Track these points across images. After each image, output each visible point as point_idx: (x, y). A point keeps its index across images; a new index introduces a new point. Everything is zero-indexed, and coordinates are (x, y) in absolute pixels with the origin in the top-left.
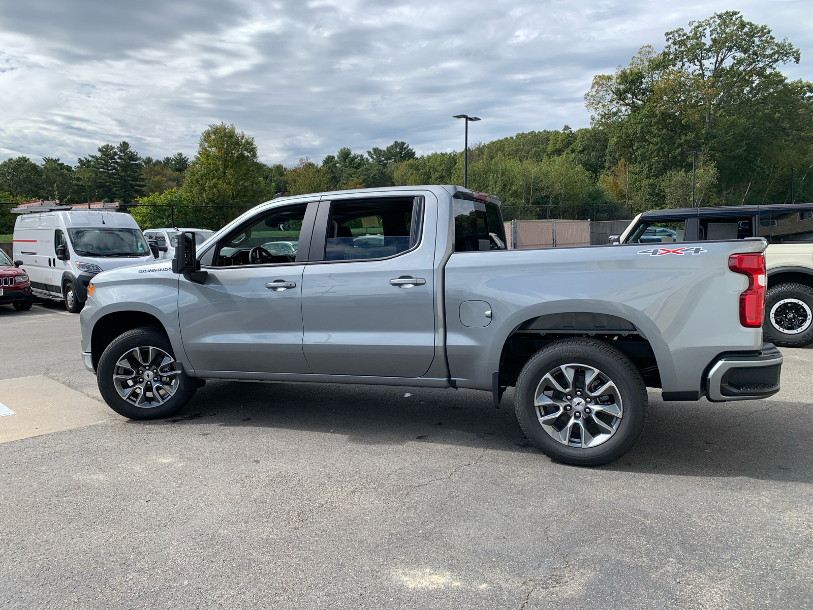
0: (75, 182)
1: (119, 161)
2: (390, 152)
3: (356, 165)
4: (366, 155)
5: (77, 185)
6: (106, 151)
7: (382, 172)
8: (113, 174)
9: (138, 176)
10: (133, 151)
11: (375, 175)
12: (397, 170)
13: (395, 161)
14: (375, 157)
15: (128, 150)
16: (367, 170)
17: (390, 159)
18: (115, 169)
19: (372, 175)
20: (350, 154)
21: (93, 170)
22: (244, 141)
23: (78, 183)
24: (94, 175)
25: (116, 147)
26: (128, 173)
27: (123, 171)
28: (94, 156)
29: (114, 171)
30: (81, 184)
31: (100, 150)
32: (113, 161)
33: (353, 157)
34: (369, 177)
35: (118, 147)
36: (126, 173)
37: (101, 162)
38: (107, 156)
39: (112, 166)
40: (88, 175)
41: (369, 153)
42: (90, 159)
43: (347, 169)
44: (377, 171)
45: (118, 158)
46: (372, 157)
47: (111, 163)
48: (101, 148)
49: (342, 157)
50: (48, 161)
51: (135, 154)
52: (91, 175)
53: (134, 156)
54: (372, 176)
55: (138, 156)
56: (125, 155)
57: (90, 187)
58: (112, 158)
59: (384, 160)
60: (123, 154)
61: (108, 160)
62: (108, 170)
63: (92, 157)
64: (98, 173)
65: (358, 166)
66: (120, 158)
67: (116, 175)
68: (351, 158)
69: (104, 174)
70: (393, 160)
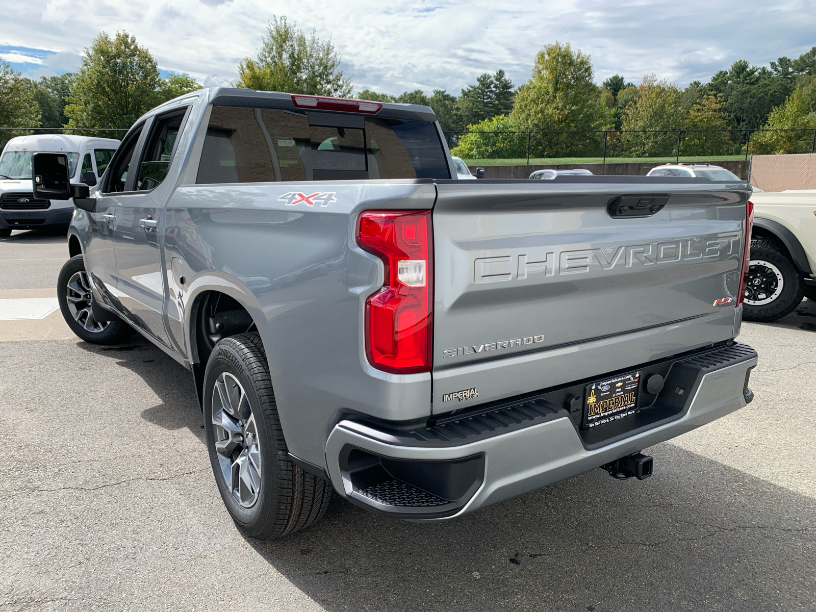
0: (454, 112)
1: (494, 89)
2: (804, 61)
3: (753, 80)
4: (769, 68)
5: (456, 115)
6: (484, 81)
7: (786, 87)
8: (487, 103)
9: (510, 104)
10: (507, 79)
11: (775, 92)
12: (810, 83)
13: (809, 73)
14: (780, 69)
15: (503, 78)
16: (765, 85)
17: (802, 70)
18: (490, 97)
19: (771, 92)
20: (747, 67)
21: (471, 100)
22: (579, 60)
23: (457, 112)
24: (471, 104)
25: (493, 76)
26: (502, 101)
27: (497, 99)
28: (473, 86)
29: (489, 100)
30: (459, 113)
31: (478, 80)
32: (489, 90)
33: (750, 70)
34: (767, 95)
35: (494, 76)
36: (499, 101)
37: (479, 92)
38: (484, 85)
39: (487, 95)
40: (466, 105)
41: (773, 64)
42: (470, 88)
43: (739, 86)
44: (780, 87)
45: (494, 87)
46: (776, 70)
47: (487, 92)
48: (479, 77)
49: (736, 72)
50: (438, 93)
51: (509, 82)
52: (469, 105)
53: (508, 84)
54: (771, 94)
55: (512, 84)
56: (500, 83)
57: (467, 116)
58: (489, 87)
59: (792, 72)
60: (498, 83)
61: (484, 89)
62: (484, 99)
63: (472, 87)
64: (475, 103)
65: (756, 81)
66: (496, 86)
67: (490, 103)
68: (748, 73)
69: (480, 103)
70: (807, 71)
